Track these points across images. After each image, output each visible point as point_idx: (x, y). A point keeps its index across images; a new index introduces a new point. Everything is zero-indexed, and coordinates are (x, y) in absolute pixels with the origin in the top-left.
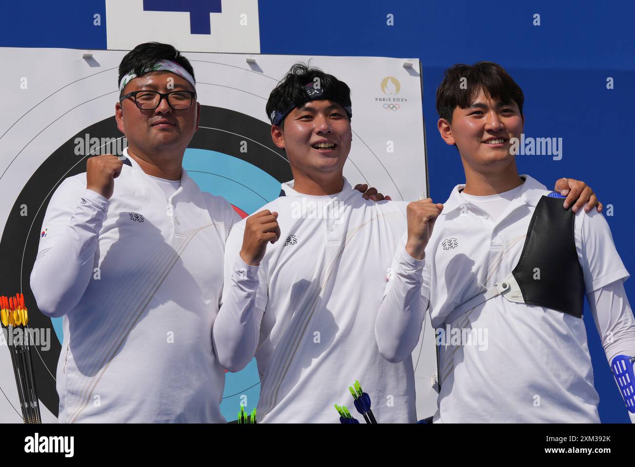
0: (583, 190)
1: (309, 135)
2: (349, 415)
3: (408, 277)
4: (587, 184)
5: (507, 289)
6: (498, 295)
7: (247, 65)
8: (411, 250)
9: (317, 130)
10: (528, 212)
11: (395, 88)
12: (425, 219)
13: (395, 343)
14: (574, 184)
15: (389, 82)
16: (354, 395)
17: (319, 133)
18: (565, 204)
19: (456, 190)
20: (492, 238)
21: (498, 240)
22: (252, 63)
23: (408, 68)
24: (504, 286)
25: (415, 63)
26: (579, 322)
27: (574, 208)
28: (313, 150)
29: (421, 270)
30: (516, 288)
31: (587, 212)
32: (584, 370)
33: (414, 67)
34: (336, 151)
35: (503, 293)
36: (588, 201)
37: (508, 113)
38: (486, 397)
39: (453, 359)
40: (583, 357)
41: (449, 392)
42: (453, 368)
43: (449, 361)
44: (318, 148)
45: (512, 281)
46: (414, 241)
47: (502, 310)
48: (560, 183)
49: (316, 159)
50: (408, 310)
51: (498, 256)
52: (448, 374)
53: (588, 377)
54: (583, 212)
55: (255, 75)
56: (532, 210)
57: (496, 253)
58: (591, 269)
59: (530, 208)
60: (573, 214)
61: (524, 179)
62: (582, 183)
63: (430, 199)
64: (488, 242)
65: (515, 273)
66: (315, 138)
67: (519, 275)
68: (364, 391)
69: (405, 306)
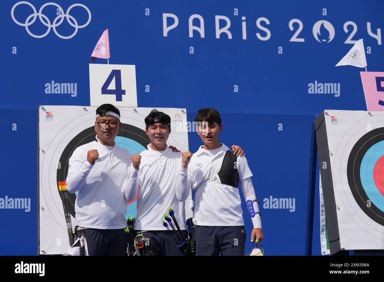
0: (239, 149)
1: (155, 134)
2: (168, 217)
3: (182, 175)
4: (241, 147)
5: (216, 179)
6: (213, 180)
7: (134, 110)
8: (183, 167)
9: (157, 133)
10: (223, 155)
11: (179, 117)
12: (187, 157)
13: (181, 196)
14: (237, 147)
15: (177, 115)
16: (169, 211)
17: (157, 134)
18: (234, 154)
19: (200, 147)
20: (212, 163)
21: (213, 163)
22: (135, 110)
23: (183, 111)
24: (215, 178)
25: (185, 110)
26: (237, 189)
27: (237, 155)
28: (156, 139)
29: (187, 172)
30: (219, 179)
31: (241, 156)
32: (239, 202)
33: (184, 111)
34: (162, 139)
35: (214, 180)
36: (241, 153)
37: (213, 127)
38: (209, 211)
39: (199, 200)
40: (239, 199)
41: (198, 210)
42: (199, 202)
43: (198, 200)
44: (157, 138)
45: (217, 176)
46: (184, 164)
47: (214, 185)
48: (233, 146)
49: (156, 141)
50: (184, 185)
51: (214, 168)
52: (198, 204)
53: (240, 205)
54: (239, 156)
55: (136, 114)
56: (224, 155)
57: (213, 167)
58: (242, 173)
59: (224, 154)
60: (236, 157)
61: (222, 145)
62: (239, 147)
63: (189, 151)
64: (211, 164)
65: (218, 174)
66: (156, 135)
67: (219, 174)
68: (172, 210)
69: (183, 184)
